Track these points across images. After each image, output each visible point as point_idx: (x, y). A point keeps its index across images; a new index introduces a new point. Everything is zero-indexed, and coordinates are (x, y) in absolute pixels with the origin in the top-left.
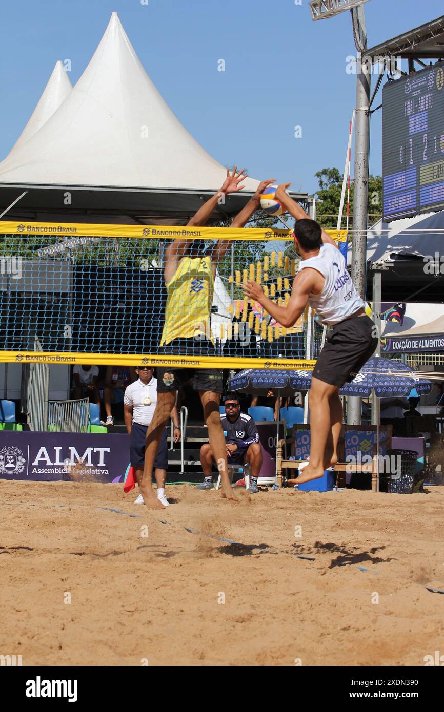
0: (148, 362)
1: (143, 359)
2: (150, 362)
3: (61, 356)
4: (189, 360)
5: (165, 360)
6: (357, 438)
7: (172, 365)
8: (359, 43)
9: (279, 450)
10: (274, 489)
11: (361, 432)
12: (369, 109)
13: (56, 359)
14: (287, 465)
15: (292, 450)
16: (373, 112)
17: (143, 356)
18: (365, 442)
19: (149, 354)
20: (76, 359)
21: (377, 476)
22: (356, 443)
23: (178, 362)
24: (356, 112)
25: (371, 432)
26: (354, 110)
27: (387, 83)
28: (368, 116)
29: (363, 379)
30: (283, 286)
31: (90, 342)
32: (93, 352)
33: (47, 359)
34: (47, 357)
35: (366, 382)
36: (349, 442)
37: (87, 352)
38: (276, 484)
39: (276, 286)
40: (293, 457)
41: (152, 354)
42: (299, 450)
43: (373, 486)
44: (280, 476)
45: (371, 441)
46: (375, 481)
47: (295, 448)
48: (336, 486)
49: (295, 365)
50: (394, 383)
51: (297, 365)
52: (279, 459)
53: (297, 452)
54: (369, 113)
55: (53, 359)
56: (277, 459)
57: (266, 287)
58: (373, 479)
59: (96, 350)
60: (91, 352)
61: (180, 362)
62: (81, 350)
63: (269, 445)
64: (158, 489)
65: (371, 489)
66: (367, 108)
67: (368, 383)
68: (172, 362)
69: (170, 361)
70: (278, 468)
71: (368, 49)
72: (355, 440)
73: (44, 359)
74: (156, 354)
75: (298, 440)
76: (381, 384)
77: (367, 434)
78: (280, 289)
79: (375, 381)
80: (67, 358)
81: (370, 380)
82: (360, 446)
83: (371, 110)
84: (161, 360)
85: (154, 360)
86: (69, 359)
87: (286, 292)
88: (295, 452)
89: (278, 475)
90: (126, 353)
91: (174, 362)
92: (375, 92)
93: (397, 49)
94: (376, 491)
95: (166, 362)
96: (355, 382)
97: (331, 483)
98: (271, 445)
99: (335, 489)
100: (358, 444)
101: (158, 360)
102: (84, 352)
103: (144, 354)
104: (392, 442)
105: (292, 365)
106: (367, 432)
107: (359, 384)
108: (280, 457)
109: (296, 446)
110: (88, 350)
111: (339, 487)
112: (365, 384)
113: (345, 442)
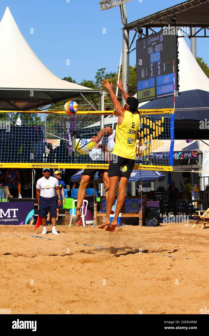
0: (89, 167)
1: (87, 166)
2: (90, 167)
3: (52, 165)
4: (107, 166)
5: (97, 166)
6: (131, 202)
7: (100, 168)
8: (124, 21)
9: (95, 208)
10: (94, 226)
11: (132, 199)
12: (129, 51)
13: (49, 166)
14: (98, 215)
15: (100, 208)
16: (130, 52)
17: (87, 164)
18: (134, 204)
19: (90, 163)
20: (58, 166)
21: (141, 219)
22: (131, 204)
23: (102, 167)
24: (123, 52)
25: (137, 199)
26: (122, 52)
27: (138, 39)
28: (128, 54)
29: (135, 175)
30: (147, 132)
31: (64, 158)
32: (66, 163)
33: (45, 166)
34: (45, 165)
35: (137, 176)
36: (127, 204)
37: (63, 163)
38: (94, 223)
39: (144, 132)
40: (101, 211)
41: (91, 163)
42: (103, 208)
43: (140, 224)
44: (96, 220)
45: (137, 203)
46: (140, 221)
47: (102, 207)
48: (123, 224)
49: (152, 168)
50: (145, 176)
51: (153, 168)
52: (95, 212)
53: (103, 209)
54: (128, 53)
55: (48, 166)
56: (94, 212)
57: (139, 133)
58: (140, 220)
59: (67, 162)
60: (64, 163)
61: (103, 167)
62: (60, 162)
63: (90, 206)
64: (53, 227)
65: (139, 225)
66: (127, 50)
67: (138, 176)
68: (100, 167)
69: (99, 166)
70: (95, 216)
71: (128, 23)
72: (130, 203)
73: (44, 166)
74: (93, 163)
75: (103, 204)
76: (144, 177)
77: (135, 200)
78: (145, 134)
79: (141, 176)
80: (54, 166)
81: (139, 175)
82: (132, 205)
83: (130, 51)
84: (95, 166)
85: (92, 166)
86: (55, 166)
87: (148, 135)
88: (102, 209)
89: (95, 219)
90: (80, 163)
91: (101, 167)
92: (132, 43)
93: (143, 23)
94: (141, 226)
95: (97, 167)
96: (132, 176)
97: (121, 222)
98: (91, 206)
99: (123, 225)
100: (131, 205)
101: (93, 166)
102: (61, 163)
103: (87, 163)
104: (147, 203)
105: (151, 168)
106: (135, 199)
107: (134, 177)
108: (96, 211)
109: (102, 206)
110: (63, 162)
111: (125, 224)
112: (137, 177)
113: (125, 204)
